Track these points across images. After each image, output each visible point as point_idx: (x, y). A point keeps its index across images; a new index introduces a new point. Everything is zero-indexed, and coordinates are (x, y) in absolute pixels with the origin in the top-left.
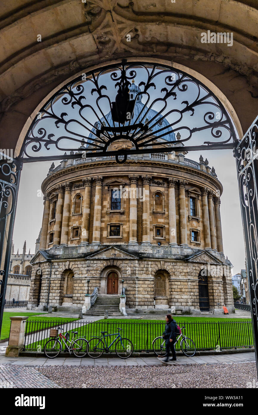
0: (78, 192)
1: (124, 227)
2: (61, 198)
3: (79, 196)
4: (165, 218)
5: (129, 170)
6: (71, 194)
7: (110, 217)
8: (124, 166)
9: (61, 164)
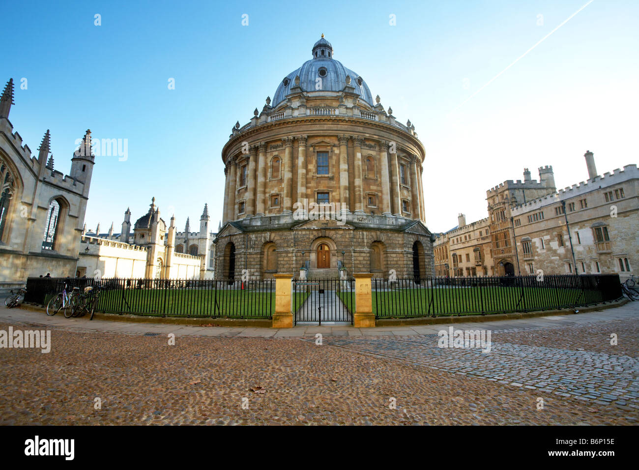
0: (276, 153)
1: (334, 194)
2: (254, 161)
3: (276, 158)
4: (378, 185)
5: (338, 129)
6: (266, 156)
7: (317, 183)
8: (332, 124)
9: (251, 121)
